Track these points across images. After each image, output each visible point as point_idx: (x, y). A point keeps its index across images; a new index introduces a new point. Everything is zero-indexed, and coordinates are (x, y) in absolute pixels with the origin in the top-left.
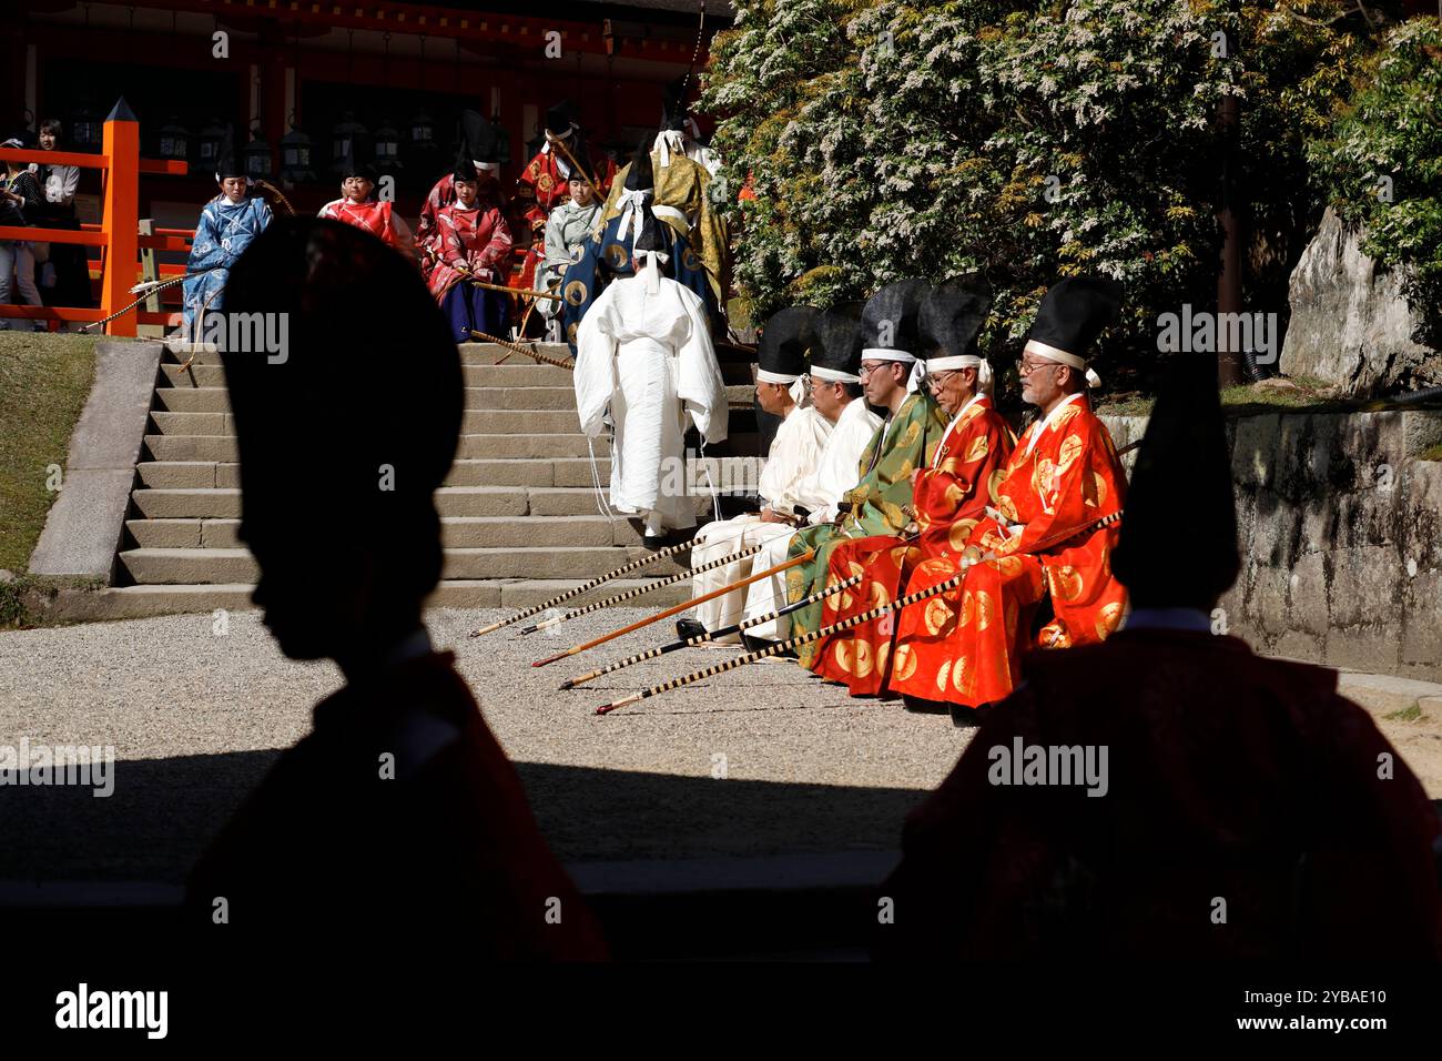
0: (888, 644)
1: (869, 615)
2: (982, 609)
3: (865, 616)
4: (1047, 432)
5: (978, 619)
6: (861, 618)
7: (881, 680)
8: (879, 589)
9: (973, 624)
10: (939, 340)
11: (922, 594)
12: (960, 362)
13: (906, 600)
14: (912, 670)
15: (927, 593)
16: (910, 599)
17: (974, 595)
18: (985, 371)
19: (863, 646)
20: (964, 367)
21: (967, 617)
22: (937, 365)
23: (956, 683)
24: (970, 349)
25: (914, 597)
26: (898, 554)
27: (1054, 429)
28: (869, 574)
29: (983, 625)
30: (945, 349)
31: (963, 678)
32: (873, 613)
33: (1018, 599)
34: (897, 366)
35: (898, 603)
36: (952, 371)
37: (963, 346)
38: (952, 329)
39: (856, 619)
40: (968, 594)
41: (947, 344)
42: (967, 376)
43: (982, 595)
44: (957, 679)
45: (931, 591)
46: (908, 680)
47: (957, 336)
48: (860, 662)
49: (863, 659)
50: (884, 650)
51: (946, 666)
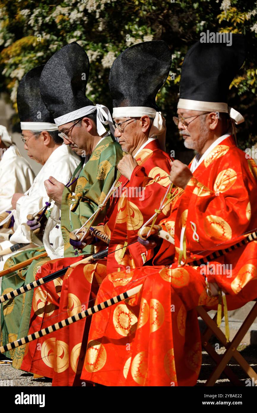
0: (80, 345)
1: (67, 322)
2: (155, 315)
3: (63, 323)
4: (202, 167)
5: (151, 322)
6: (60, 325)
7: (75, 376)
8: (74, 299)
9: (148, 325)
10: (124, 92)
11: (109, 302)
12: (139, 111)
13: (96, 308)
14: (103, 363)
15: (112, 301)
16: (99, 307)
17: (149, 302)
18: (159, 121)
19: (62, 346)
20: (142, 116)
21: (144, 320)
22: (120, 112)
23: (133, 376)
24: (149, 102)
25: (102, 305)
26: (90, 270)
27: (207, 165)
28: (67, 286)
29: (155, 328)
30: (128, 100)
31: (139, 371)
32: (70, 320)
34: (86, 121)
35: (90, 311)
36: (132, 118)
37: (143, 99)
38: (135, 85)
39: (57, 325)
40: (144, 301)
41: (130, 96)
42: (143, 123)
43: (155, 302)
44: (134, 372)
45: (115, 299)
46: (99, 371)
47: (139, 91)
48: (59, 359)
49: (62, 357)
50: (77, 350)
51: (130, 359)
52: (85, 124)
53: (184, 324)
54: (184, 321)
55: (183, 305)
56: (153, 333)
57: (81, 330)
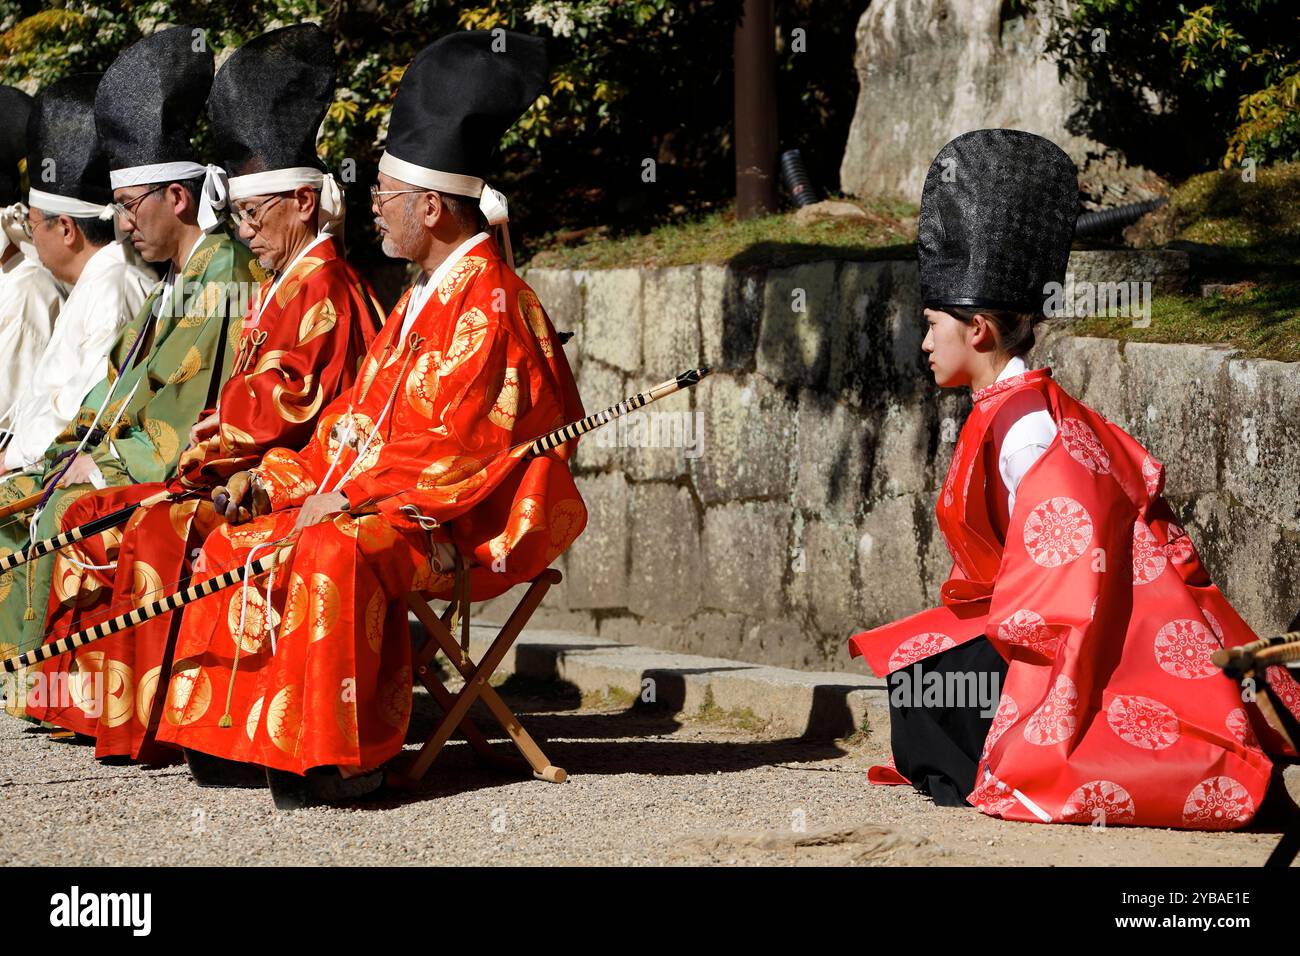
0: (157, 670)
1: (128, 619)
2: (320, 605)
3: (120, 621)
4: (433, 304)
5: (311, 621)
6: (113, 626)
7: (144, 734)
8: (147, 573)
9: (303, 630)
10: (248, 142)
11: (220, 581)
12: (288, 179)
13: (191, 591)
14: (202, 707)
15: (228, 578)
16: (199, 590)
17: (308, 581)
18: (331, 196)
19: (119, 670)
20: (296, 187)
21: (295, 619)
22: (248, 186)
23: (272, 734)
24: (304, 157)
25: (206, 587)
26: (183, 513)
27: (444, 300)
28: (131, 546)
29: (319, 633)
30: (261, 160)
31: (284, 724)
32: (135, 615)
33: (384, 586)
34: (176, 191)
35: (178, 598)
36: (275, 195)
37: (291, 151)
38: (270, 124)
39: (105, 627)
40: (298, 579)
41: (264, 148)
42: (301, 203)
43: (321, 579)
44: (273, 726)
45: (234, 575)
46: (194, 726)
47: (280, 135)
48: (113, 700)
49: (118, 694)
50: (150, 681)
51: (260, 702)
52: (171, 197)
53: (381, 627)
54: (381, 621)
55: (379, 588)
56: (315, 644)
57: (161, 640)
